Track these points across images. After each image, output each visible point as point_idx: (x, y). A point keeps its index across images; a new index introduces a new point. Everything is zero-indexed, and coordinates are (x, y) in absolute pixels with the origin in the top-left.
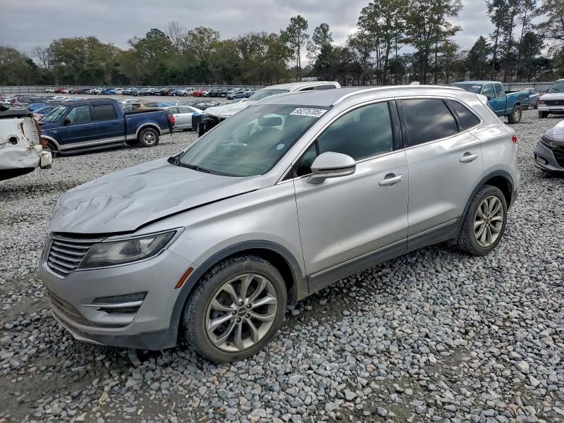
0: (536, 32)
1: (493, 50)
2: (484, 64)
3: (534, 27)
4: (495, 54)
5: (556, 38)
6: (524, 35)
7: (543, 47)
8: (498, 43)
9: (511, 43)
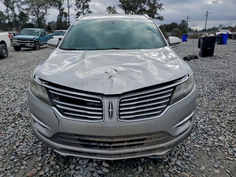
0: (25, 12)
1: (7, 18)
2: (5, 24)
3: (23, 9)
4: (9, 20)
5: (33, 15)
6: (20, 12)
7: (29, 19)
8: (9, 15)
9: (15, 15)
